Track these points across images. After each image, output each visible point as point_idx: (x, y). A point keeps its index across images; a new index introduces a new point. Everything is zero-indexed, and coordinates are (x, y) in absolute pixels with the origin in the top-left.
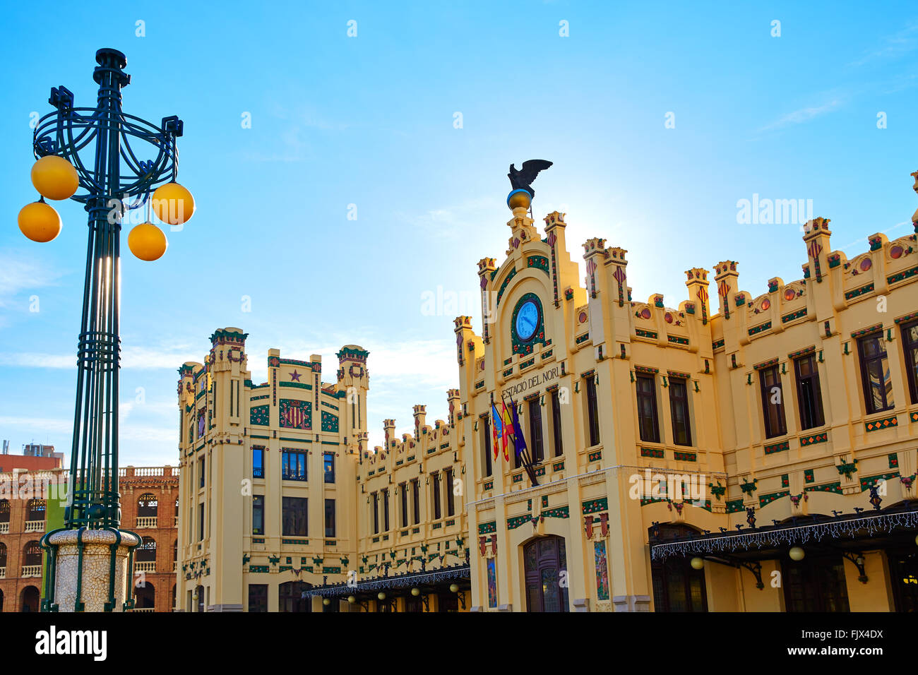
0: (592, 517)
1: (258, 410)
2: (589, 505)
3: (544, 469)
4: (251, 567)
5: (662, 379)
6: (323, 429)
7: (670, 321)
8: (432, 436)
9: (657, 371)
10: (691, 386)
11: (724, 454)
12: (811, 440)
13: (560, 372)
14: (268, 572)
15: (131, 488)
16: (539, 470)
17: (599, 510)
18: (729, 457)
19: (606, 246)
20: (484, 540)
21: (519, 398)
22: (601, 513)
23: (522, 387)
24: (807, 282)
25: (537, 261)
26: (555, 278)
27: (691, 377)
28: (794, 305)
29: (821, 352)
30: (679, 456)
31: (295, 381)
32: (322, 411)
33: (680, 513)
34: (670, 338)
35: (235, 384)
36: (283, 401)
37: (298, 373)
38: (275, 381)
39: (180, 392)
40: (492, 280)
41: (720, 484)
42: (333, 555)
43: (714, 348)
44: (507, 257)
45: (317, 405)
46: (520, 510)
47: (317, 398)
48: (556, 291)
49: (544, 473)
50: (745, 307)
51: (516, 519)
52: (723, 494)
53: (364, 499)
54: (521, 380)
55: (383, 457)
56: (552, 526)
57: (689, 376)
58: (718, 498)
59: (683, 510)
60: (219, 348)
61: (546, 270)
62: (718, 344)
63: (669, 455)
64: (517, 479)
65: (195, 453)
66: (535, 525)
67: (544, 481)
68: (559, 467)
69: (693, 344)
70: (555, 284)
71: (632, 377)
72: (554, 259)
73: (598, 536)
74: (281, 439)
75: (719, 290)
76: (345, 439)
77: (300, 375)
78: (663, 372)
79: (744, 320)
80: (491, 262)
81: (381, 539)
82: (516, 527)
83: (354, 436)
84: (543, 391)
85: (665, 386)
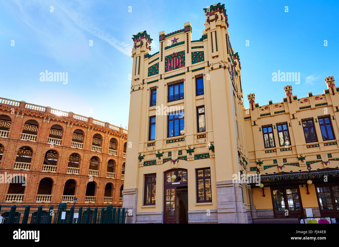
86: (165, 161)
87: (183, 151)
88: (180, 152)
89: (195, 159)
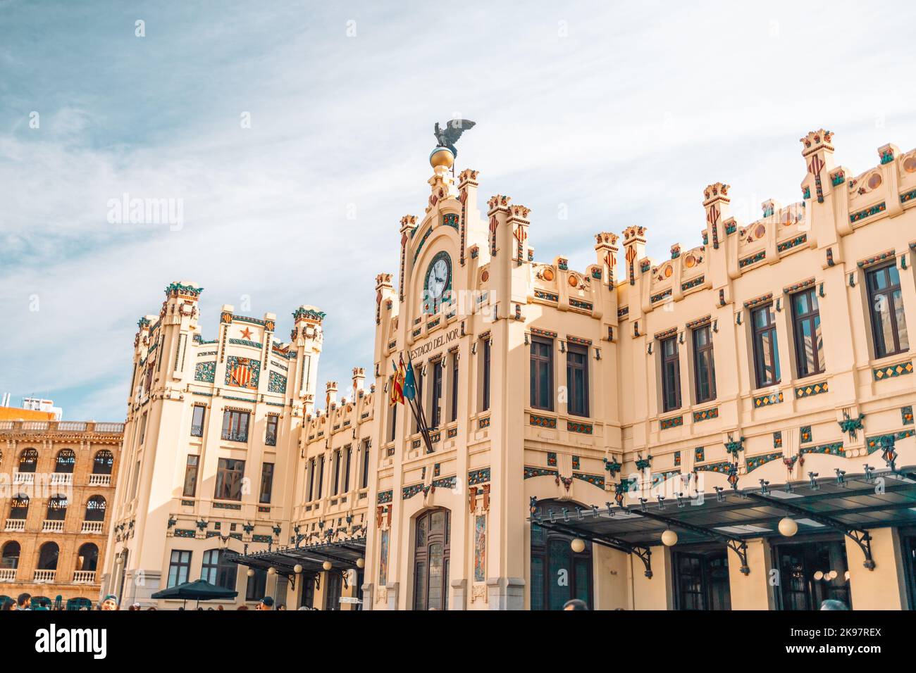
0: (476, 488)
1: (204, 367)
2: (475, 475)
3: (439, 435)
4: (176, 531)
5: (560, 344)
6: (270, 389)
7: (574, 285)
8: (368, 400)
9: (555, 335)
10: (592, 353)
11: (623, 428)
12: (704, 415)
13: (459, 333)
14: (194, 537)
15: (89, 443)
16: (436, 436)
17: (483, 481)
18: (627, 431)
19: (509, 204)
20: (381, 510)
21: (424, 359)
22: (483, 484)
23: (428, 348)
24: (706, 249)
25: (450, 220)
26: (463, 236)
27: (593, 343)
28: (693, 272)
29: (716, 322)
30: (572, 427)
31: (246, 339)
32: (271, 371)
33: (568, 488)
34: (572, 302)
35: (183, 338)
36: (231, 359)
37: (250, 331)
38: (225, 338)
39: (136, 346)
40: (412, 238)
41: (615, 460)
42: (264, 523)
43: (619, 315)
44: (426, 214)
45: (265, 364)
46: (413, 479)
47: (266, 357)
48: (462, 249)
49: (439, 439)
50: (649, 273)
51: (411, 488)
52: (619, 471)
53: (303, 463)
54: (428, 341)
55: (323, 422)
56: (442, 497)
57: (590, 343)
58: (613, 475)
59: (571, 486)
60: (172, 300)
61: (456, 226)
62: (622, 312)
63: (562, 426)
64: (416, 444)
65: (140, 408)
66: (426, 496)
67: (439, 447)
68: (452, 433)
69: (597, 309)
70: (463, 242)
71: (527, 340)
72: (463, 217)
73: (480, 509)
74: (224, 397)
75: (627, 255)
76: (292, 400)
77: (252, 333)
78: (562, 336)
79: (649, 286)
80: (413, 220)
81: (313, 507)
82: (410, 497)
83: (300, 398)
84: (445, 353)
85: (563, 351)
86: (209, 535)
87: (237, 526)
88: (233, 526)
89: (253, 541)
